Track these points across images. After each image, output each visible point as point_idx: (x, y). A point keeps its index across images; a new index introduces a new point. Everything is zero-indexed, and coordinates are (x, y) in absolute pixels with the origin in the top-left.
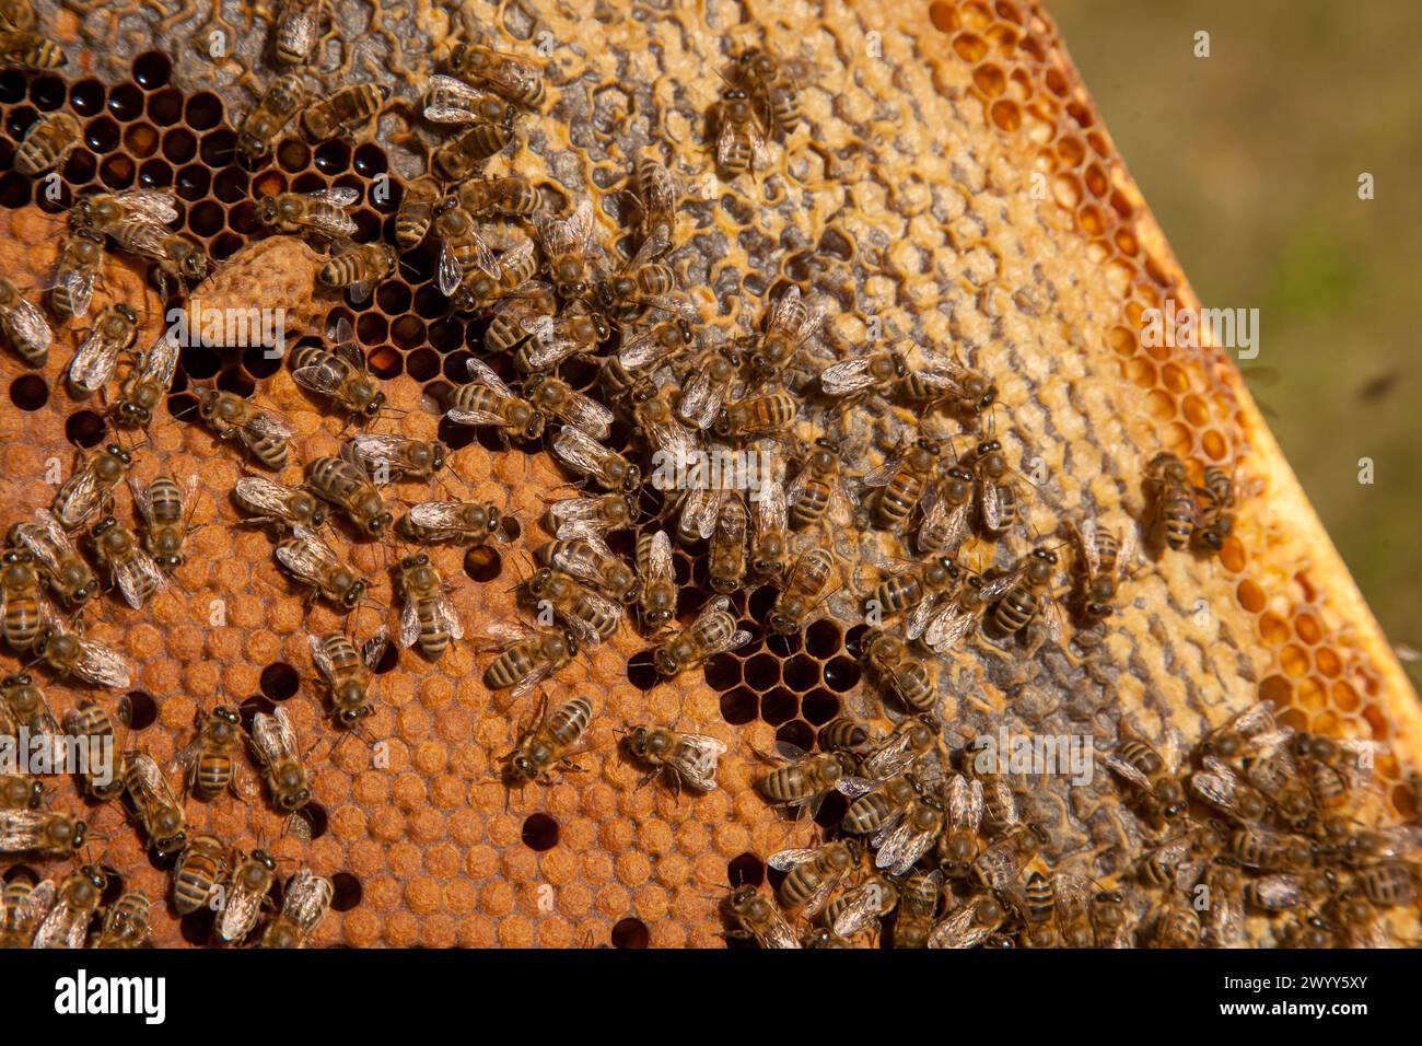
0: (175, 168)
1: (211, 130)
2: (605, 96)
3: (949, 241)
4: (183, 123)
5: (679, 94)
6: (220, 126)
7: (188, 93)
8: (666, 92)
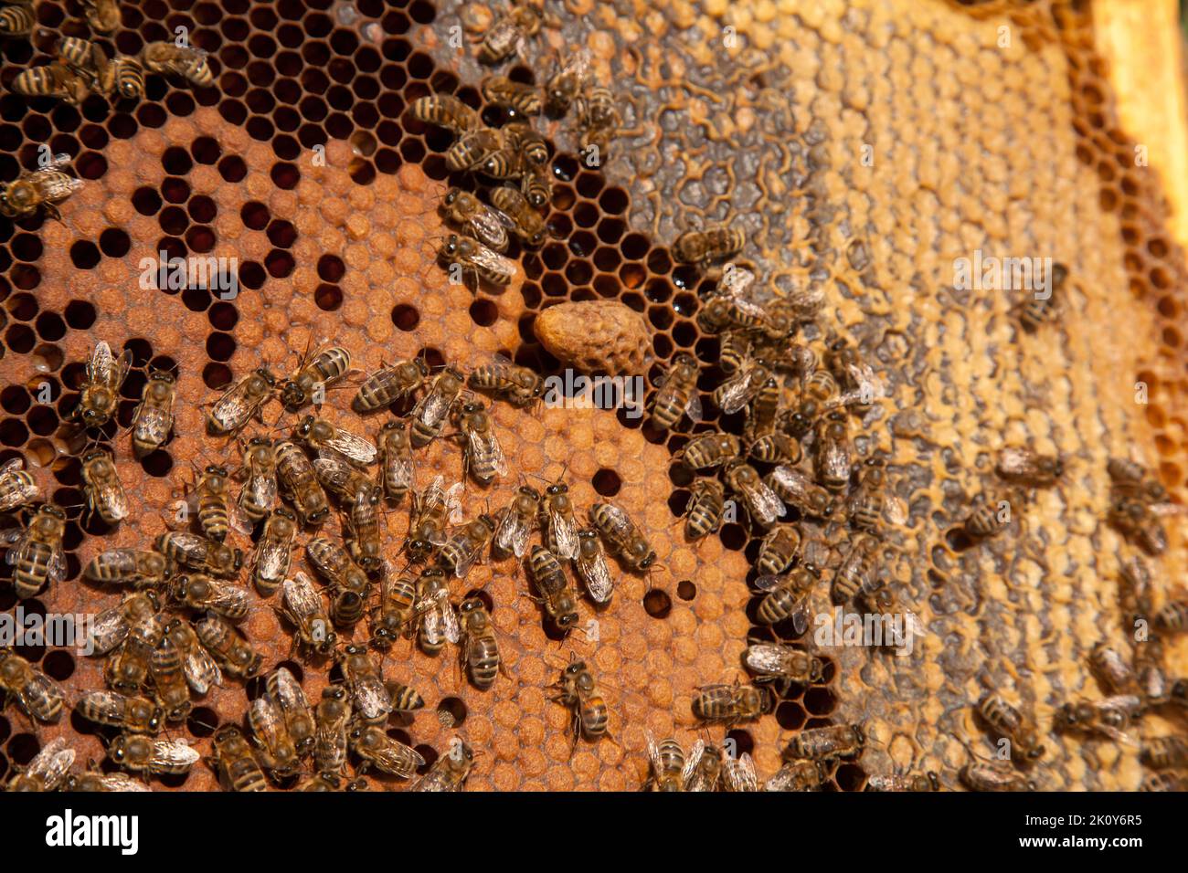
0: (575, 227)
1: (612, 216)
2: (892, 339)
3: (1094, 564)
4: (595, 202)
5: (945, 363)
6: (619, 216)
7: (609, 183)
8: (935, 358)
